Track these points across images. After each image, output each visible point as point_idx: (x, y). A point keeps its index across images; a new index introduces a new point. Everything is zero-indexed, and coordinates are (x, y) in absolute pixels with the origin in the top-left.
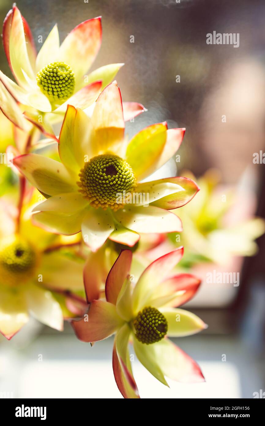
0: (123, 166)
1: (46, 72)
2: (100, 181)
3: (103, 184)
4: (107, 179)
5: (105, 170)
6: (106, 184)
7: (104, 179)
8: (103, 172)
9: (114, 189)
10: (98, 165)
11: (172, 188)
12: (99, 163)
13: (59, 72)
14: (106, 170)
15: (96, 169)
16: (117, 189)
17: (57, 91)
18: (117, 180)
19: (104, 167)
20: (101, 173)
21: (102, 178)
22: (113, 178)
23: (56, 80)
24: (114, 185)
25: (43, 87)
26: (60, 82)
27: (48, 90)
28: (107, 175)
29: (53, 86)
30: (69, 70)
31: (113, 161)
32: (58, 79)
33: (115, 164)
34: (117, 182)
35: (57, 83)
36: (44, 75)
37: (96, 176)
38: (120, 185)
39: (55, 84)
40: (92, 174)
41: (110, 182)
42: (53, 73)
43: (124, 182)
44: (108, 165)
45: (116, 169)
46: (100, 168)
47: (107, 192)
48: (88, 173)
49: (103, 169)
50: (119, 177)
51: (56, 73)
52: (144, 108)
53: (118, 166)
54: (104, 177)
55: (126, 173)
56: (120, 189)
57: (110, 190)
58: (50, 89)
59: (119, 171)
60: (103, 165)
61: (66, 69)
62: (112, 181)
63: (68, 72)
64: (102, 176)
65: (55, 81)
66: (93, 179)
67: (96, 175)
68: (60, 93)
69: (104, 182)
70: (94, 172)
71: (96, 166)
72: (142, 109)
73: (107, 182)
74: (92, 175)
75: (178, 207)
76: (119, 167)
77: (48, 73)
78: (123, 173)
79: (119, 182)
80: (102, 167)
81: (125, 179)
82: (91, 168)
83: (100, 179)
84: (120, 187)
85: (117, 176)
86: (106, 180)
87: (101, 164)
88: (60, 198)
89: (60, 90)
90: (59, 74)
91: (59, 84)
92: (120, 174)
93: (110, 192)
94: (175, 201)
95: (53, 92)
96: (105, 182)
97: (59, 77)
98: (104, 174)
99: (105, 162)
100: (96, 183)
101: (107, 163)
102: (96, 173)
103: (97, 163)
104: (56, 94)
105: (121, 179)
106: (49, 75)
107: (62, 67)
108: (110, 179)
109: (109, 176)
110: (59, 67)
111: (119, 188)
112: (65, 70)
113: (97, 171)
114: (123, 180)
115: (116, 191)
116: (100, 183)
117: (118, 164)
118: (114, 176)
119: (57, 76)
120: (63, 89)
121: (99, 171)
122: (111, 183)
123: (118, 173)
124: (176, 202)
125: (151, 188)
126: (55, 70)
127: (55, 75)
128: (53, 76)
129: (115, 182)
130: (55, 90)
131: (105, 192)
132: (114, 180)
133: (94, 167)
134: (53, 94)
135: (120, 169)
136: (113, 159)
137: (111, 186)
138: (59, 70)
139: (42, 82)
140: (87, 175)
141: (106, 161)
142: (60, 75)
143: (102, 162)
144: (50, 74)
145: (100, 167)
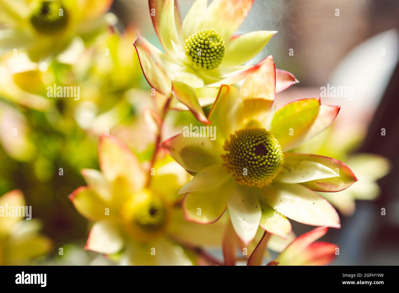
0: (273, 145)
1: (196, 42)
2: (249, 162)
3: (252, 164)
4: (257, 160)
5: (254, 149)
6: (256, 165)
7: (253, 160)
8: (252, 152)
9: (263, 170)
10: (247, 143)
11: (324, 171)
12: (248, 141)
13: (211, 44)
14: (256, 149)
15: (245, 148)
16: (266, 169)
17: (207, 63)
18: (267, 160)
19: (253, 146)
20: (250, 153)
21: (251, 158)
22: (262, 159)
23: (207, 53)
24: (264, 166)
25: (192, 59)
26: (212, 55)
27: (198, 62)
28: (256, 156)
29: (204, 59)
30: (220, 40)
31: (262, 140)
32: (209, 51)
33: (265, 142)
34: (267, 163)
35: (208, 55)
36: (194, 46)
37: (244, 156)
38: (269, 166)
39: (205, 56)
40: (240, 152)
41: (259, 163)
42: (204, 44)
43: (274, 162)
44: (257, 144)
45: (266, 148)
46: (249, 148)
47: (256, 173)
48: (235, 151)
49: (252, 149)
50: (269, 158)
51: (208, 45)
52: (296, 80)
53: (267, 145)
54: (253, 157)
55: (276, 153)
56: (270, 169)
57: (259, 171)
58: (200, 61)
59: (269, 151)
60: (252, 143)
61: (217, 39)
62: (262, 162)
63: (220, 43)
64: (251, 156)
65: (205, 53)
66: (242, 159)
67: (245, 154)
68: (209, 65)
69: (253, 162)
70: (243, 150)
71: (245, 144)
72: (294, 80)
73: (257, 162)
74: (241, 154)
75: (329, 191)
76: (269, 145)
77: (199, 45)
78: (273, 153)
79: (269, 163)
80: (251, 146)
81: (275, 159)
82: (239, 145)
83: (249, 160)
84: (270, 168)
85: (267, 156)
86: (255, 161)
87: (251, 143)
88: (205, 173)
89: (210, 62)
90: (210, 46)
91: (210, 56)
92: (270, 154)
93: (259, 173)
94: (326, 183)
95: (202, 63)
96: (255, 162)
97: (210, 49)
98: (254, 154)
99: (254, 141)
100: (244, 163)
101: (257, 142)
102: (245, 153)
103: (246, 140)
104: (205, 66)
105: (271, 160)
106: (199, 47)
107: (213, 37)
108: (260, 160)
109: (259, 157)
110: (210, 38)
111: (268, 169)
112: (216, 41)
113: (246, 151)
114: (273, 160)
115: (265, 171)
116: (248, 164)
117: (267, 142)
118: (264, 156)
119: (209, 48)
120: (213, 61)
121: (248, 150)
122: (261, 164)
123: (268, 153)
124: (328, 185)
125: (298, 163)
126: (206, 42)
127: (206, 47)
128: (204, 48)
129: (264, 163)
130: (205, 62)
131: (254, 173)
132: (264, 160)
133: (243, 146)
134: (203, 66)
135: (270, 149)
136: (263, 137)
137: (261, 167)
138: (211, 42)
139: (192, 53)
140: (235, 153)
141: (256, 139)
142: (212, 47)
143: (251, 140)
144: (201, 46)
145: (249, 146)
